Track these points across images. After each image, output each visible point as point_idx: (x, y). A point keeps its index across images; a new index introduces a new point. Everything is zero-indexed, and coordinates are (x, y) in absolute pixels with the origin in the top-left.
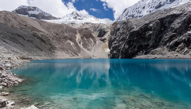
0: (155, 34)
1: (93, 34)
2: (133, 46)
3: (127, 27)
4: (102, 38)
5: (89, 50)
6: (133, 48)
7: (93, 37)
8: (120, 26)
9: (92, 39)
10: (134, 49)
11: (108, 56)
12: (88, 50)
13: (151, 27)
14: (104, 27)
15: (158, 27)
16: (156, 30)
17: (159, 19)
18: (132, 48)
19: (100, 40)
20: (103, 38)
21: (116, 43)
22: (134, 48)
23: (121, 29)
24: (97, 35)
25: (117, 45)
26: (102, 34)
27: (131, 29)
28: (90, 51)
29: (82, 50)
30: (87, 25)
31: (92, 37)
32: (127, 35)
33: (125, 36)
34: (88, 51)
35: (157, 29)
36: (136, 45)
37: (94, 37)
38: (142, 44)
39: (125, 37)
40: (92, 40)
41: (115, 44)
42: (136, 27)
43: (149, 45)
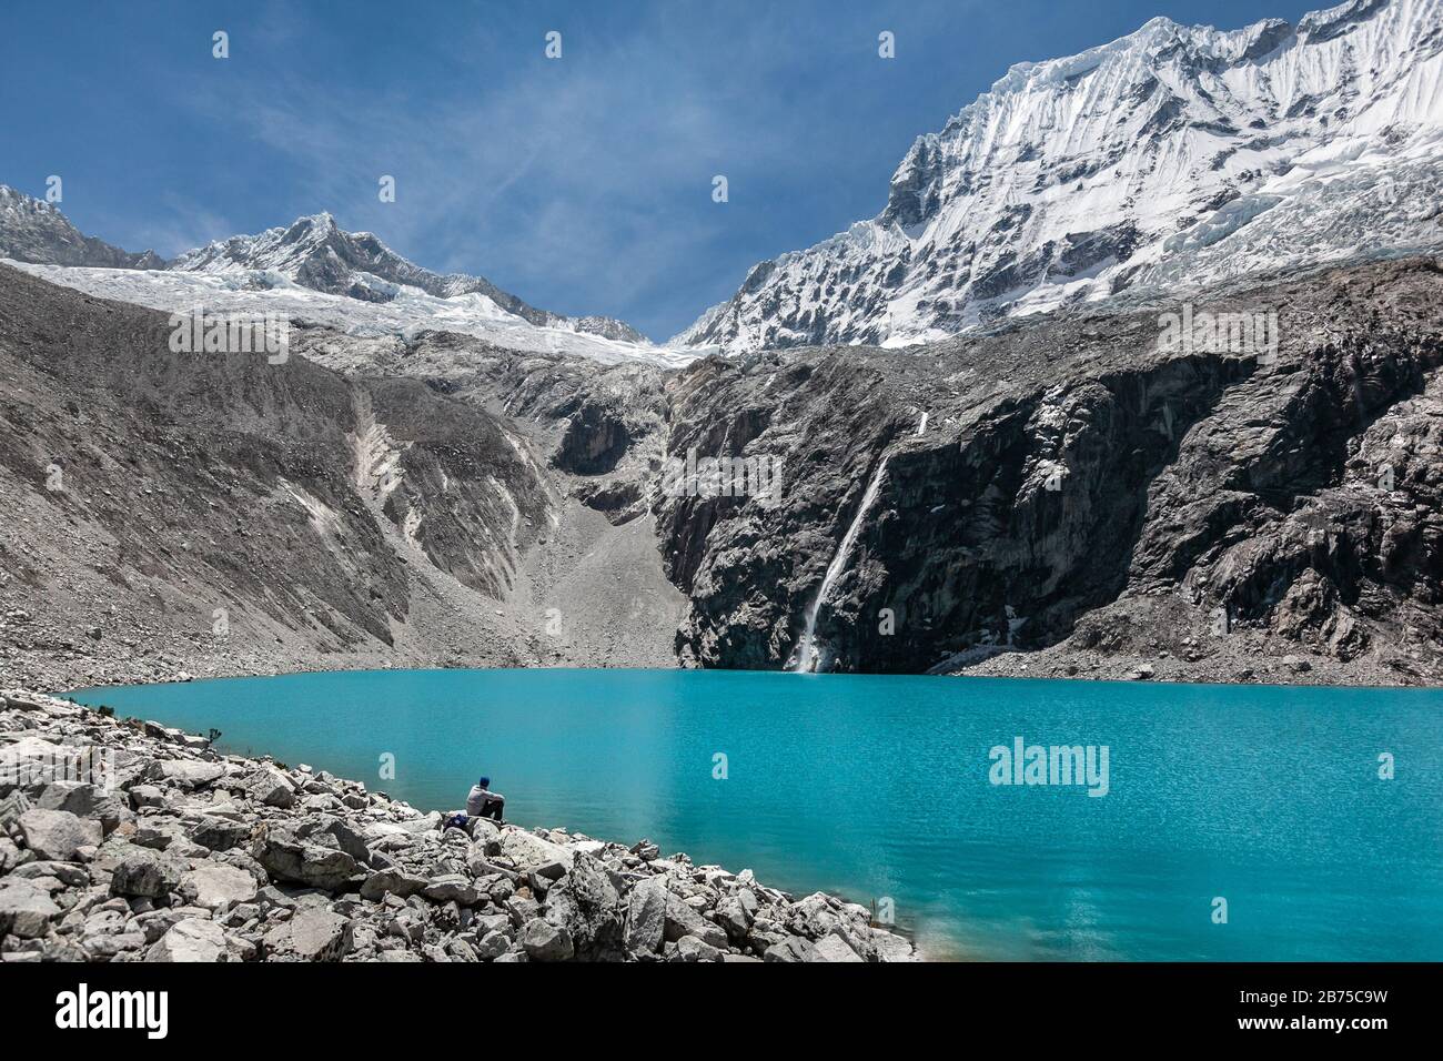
0: (1087, 485)
1: (516, 444)
2: (922, 575)
3: (848, 413)
4: (596, 480)
5: (481, 584)
6: (918, 593)
7: (510, 470)
8: (770, 394)
9: (511, 488)
10: (925, 598)
11: (678, 650)
12: (472, 584)
13: (1049, 430)
14: (616, 391)
15: (1103, 433)
16: (1092, 457)
17: (1103, 380)
18: (916, 586)
19: (581, 495)
20: (604, 483)
21: (755, 538)
22: (932, 585)
23: (776, 417)
24: (551, 452)
25: (765, 550)
26: (597, 445)
27: (890, 434)
28: (499, 597)
29: (424, 581)
30: (447, 357)
31: (504, 466)
32: (866, 480)
33: (839, 483)
34: (477, 595)
35: (1099, 448)
36: (942, 565)
37: (519, 465)
38: (989, 552)
39: (843, 491)
40: (507, 497)
41: (748, 541)
42: (925, 416)
43: (1047, 572)
